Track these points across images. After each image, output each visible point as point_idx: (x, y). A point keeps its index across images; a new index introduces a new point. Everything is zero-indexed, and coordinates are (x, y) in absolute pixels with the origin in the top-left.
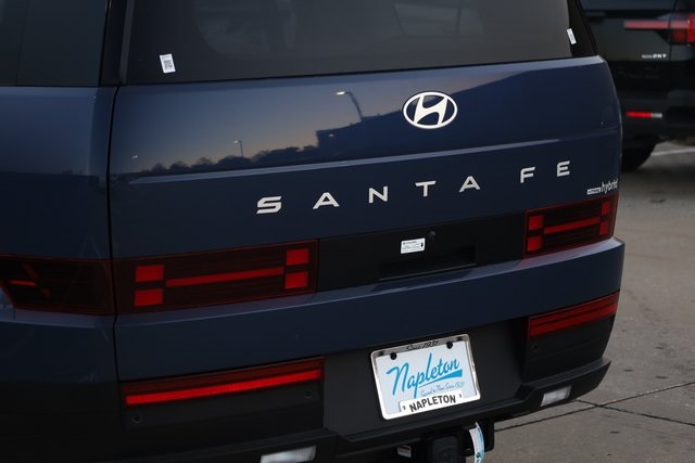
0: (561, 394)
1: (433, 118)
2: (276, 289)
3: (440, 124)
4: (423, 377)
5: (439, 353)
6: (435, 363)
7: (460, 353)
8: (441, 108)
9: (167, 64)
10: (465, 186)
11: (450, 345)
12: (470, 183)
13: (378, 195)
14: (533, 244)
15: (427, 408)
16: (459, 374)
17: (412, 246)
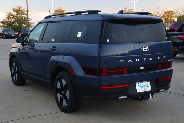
0: (163, 90)
2: (122, 73)
3: (147, 50)
4: (143, 87)
5: (145, 83)
6: (145, 85)
7: (148, 83)
8: (147, 48)
9: (108, 41)
11: (147, 82)
12: (151, 59)
13: (137, 60)
14: (160, 68)
15: (143, 91)
16: (148, 86)
17: (142, 68)
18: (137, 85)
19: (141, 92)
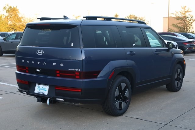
1: (40, 53)
3: (41, 54)
4: (41, 89)
5: (44, 87)
6: (43, 88)
7: (47, 88)
8: (41, 52)
10: (44, 64)
11: (46, 86)
12: (45, 63)
13: (33, 62)
14: (58, 75)
15: (40, 93)
16: (46, 90)
17: (38, 70)
18: (37, 85)
19: (37, 93)
